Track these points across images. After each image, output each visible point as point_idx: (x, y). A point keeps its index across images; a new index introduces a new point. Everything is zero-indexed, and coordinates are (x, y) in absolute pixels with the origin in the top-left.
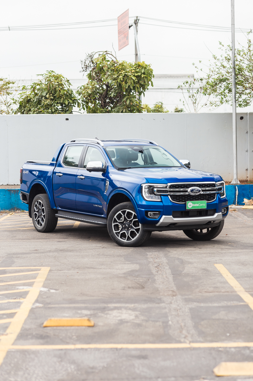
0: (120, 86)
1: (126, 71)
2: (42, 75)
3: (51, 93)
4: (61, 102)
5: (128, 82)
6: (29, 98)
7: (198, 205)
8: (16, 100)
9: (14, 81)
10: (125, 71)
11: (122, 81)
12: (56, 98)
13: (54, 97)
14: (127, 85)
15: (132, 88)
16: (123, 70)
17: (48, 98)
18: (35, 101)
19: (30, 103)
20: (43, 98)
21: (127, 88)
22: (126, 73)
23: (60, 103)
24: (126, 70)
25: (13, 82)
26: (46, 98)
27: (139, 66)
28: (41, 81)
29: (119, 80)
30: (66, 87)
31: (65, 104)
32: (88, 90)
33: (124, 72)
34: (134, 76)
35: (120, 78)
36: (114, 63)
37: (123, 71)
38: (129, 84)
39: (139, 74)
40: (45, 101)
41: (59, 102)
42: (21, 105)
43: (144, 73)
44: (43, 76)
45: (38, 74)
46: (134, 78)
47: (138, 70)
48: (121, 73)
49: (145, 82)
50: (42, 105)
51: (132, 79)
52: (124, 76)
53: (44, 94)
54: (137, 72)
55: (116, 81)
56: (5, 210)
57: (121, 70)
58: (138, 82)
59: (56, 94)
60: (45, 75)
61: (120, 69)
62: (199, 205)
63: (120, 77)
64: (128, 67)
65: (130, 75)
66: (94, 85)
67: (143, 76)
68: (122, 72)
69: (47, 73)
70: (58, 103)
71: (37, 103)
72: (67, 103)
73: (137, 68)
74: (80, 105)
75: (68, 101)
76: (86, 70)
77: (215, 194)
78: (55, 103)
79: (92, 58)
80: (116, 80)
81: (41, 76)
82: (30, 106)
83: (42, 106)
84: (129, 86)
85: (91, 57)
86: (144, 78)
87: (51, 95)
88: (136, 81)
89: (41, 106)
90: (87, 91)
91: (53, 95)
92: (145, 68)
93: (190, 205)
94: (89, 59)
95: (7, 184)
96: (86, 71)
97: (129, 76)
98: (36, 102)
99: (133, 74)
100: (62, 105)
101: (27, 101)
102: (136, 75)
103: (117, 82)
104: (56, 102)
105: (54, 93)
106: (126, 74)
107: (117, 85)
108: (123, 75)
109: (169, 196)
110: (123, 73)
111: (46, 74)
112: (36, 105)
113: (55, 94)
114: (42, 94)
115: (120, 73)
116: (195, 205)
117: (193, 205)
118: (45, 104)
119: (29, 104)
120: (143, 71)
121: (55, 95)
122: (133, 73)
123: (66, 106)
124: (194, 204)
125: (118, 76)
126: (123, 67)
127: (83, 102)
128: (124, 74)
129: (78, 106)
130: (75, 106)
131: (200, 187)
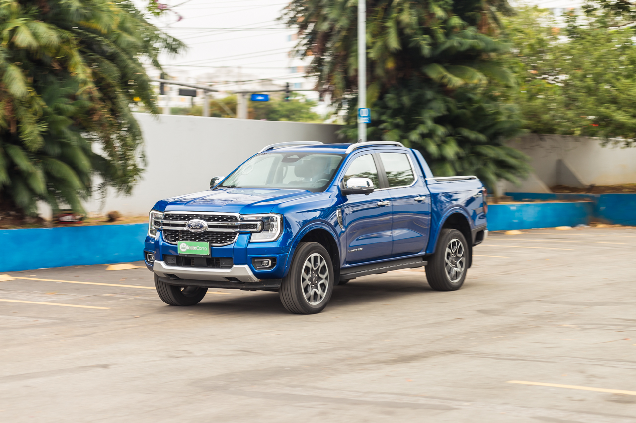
7: (196, 248)
62: (198, 248)
77: (235, 233)
93: (183, 248)
109: (163, 231)
116: (192, 248)
117: (188, 248)
124: (190, 246)
131: (207, 220)
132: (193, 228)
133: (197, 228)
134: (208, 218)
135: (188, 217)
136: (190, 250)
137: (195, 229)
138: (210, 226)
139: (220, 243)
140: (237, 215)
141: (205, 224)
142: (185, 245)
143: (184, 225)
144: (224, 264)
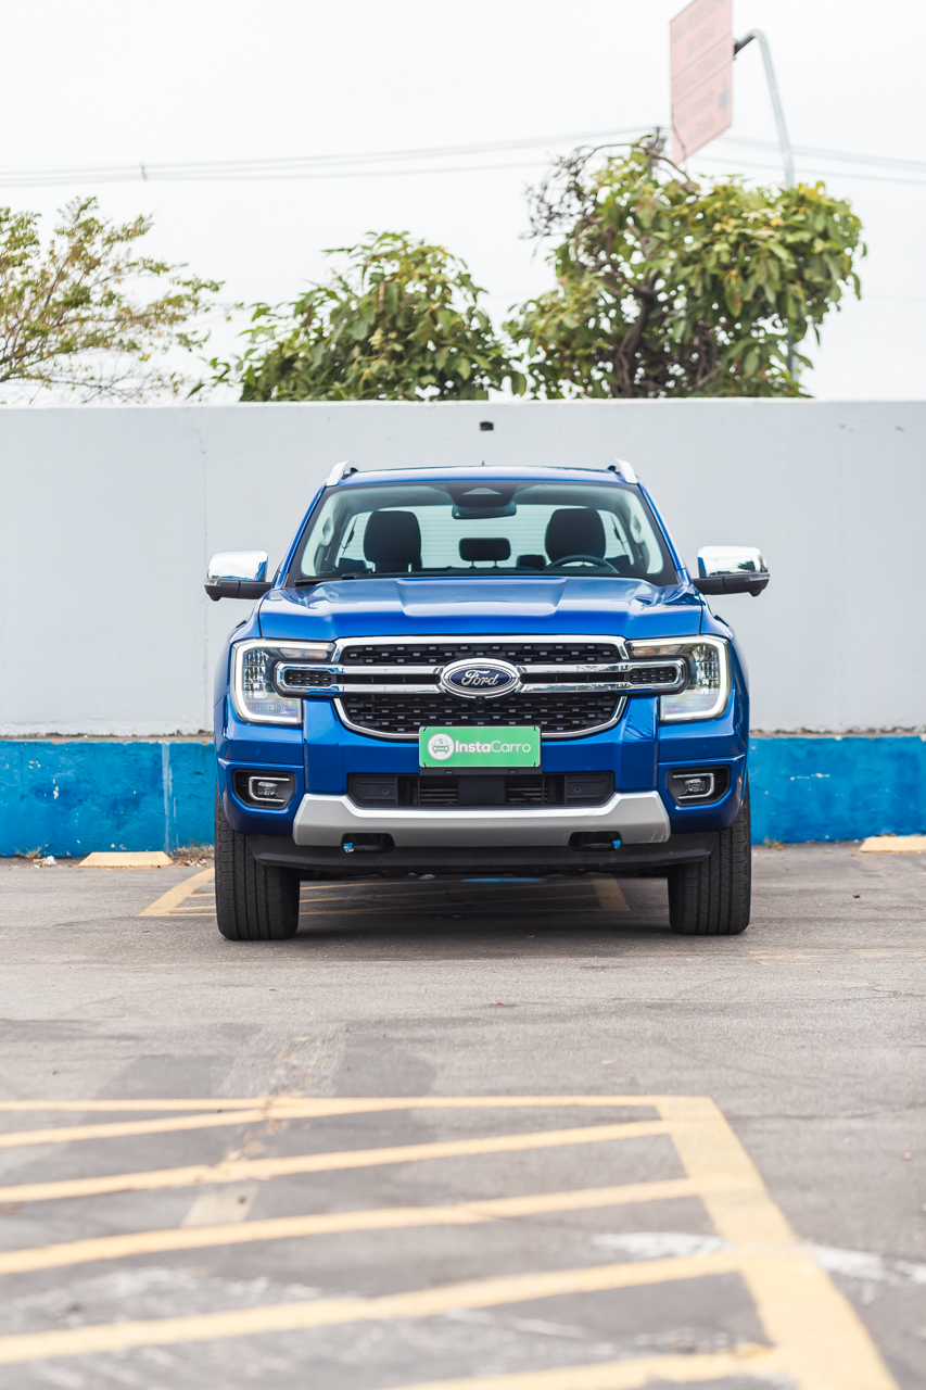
0: (716, 287)
1: (746, 219)
2: (350, 250)
3: (394, 328)
4: (440, 365)
5: (753, 272)
6: (288, 354)
7: (489, 748)
8: (227, 365)
9: (217, 281)
10: (740, 222)
11: (727, 267)
12: (415, 350)
13: (408, 345)
14: (752, 283)
15: (771, 298)
16: (732, 217)
17: (377, 352)
18: (318, 362)
19: (294, 374)
20: (356, 352)
21: (748, 297)
22: (744, 227)
23: (433, 371)
24: (744, 215)
25: (213, 283)
26: (367, 350)
27: (802, 200)
28: (340, 278)
29: (711, 263)
30: (460, 302)
31: (456, 376)
32: (561, 316)
33: (736, 227)
34: (782, 243)
35: (718, 254)
36: (681, 192)
37: (733, 222)
38: (759, 278)
39: (805, 236)
40: (364, 363)
41: (429, 367)
42: (253, 384)
43: (825, 236)
44: (353, 253)
45: (330, 248)
46: (783, 253)
47: (800, 217)
48: (723, 232)
49: (828, 275)
50: (349, 381)
51: (772, 255)
52: (735, 246)
53: (360, 333)
54: (793, 229)
55: (698, 268)
56: (198, 845)
57: (724, 214)
58: (798, 275)
59: (413, 331)
60: (359, 250)
61: (716, 210)
62: (496, 747)
63: (717, 247)
64: (753, 205)
65: (765, 241)
66: (587, 293)
67: (819, 245)
68: (725, 227)
69: (369, 243)
70: (422, 372)
71: (325, 374)
72: (464, 370)
73: (793, 209)
74: (521, 381)
75: (473, 361)
76: (547, 231)
77: (615, 696)
78: (412, 371)
79: (576, 174)
80: (696, 262)
81: (345, 253)
82: (295, 389)
83: (349, 386)
84: (760, 291)
85: (573, 170)
86: (826, 258)
87: (393, 335)
88: (792, 270)
89: (344, 385)
90: (556, 321)
91: (402, 334)
92: (830, 211)
93: (441, 748)
94: (566, 180)
95: (201, 731)
96: (548, 234)
97: (760, 243)
98: (321, 368)
99: (778, 235)
100: (441, 378)
101: (276, 370)
102: (791, 238)
103: (704, 271)
104: (416, 367)
105: (406, 326)
106: (748, 231)
107: (704, 288)
108: (732, 239)
109: (337, 701)
110: (729, 229)
111: (365, 248)
112: (323, 383)
113: (408, 333)
114: (350, 332)
115: (717, 227)
116: (471, 748)
117: (460, 747)
118: (364, 378)
119: (287, 381)
120: (819, 225)
121: (411, 336)
122: (777, 228)
123: (459, 384)
124: (467, 741)
125: (705, 246)
126: (732, 202)
127: (536, 372)
128: (736, 231)
129: (515, 390)
130: (498, 389)
131: (514, 660)
132: (471, 686)
133: (486, 686)
134: (518, 654)
135: (442, 655)
136: (465, 754)
137: (479, 687)
138: (526, 678)
139: (566, 729)
140: (619, 641)
141: (512, 670)
142: (447, 740)
143: (434, 679)
144: (577, 793)
